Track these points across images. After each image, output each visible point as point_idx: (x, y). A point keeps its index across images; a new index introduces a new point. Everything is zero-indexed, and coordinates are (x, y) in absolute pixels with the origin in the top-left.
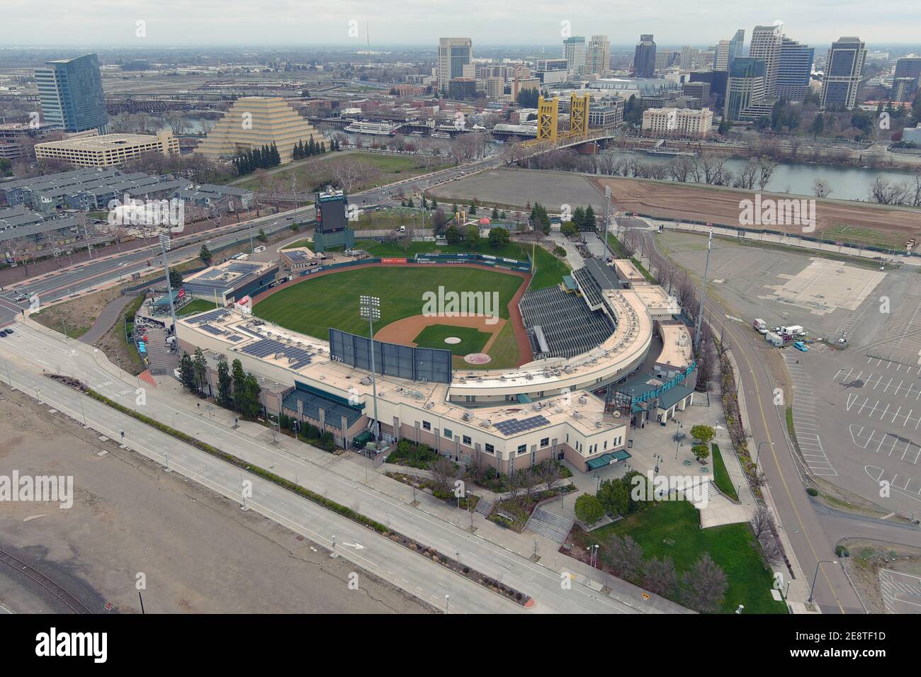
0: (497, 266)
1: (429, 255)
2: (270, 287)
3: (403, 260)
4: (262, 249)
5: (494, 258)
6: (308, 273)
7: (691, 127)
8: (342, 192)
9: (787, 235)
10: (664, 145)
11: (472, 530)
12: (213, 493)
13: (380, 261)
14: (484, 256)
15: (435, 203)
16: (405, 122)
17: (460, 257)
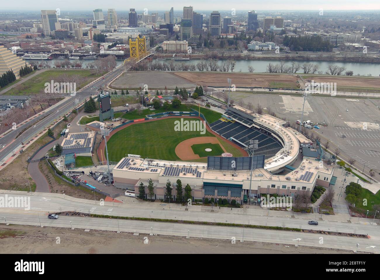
1: (151, 115)
3: (143, 119)
4: (70, 125)
5: (179, 112)
7: (183, 48)
9: (263, 88)
10: (176, 56)
12: (220, 240)
13: (133, 121)
14: (174, 112)
15: (127, 92)
16: (50, 52)
17: (164, 114)
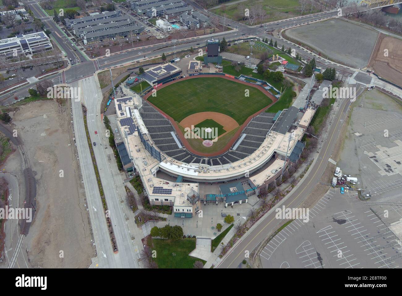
0: (268, 91)
1: (246, 76)
2: (174, 80)
3: (233, 77)
4: (188, 56)
5: (271, 86)
6: (193, 75)
8: (218, 40)
11: (127, 219)
12: (80, 172)
13: (224, 75)
14: (268, 84)
17: (258, 81)
